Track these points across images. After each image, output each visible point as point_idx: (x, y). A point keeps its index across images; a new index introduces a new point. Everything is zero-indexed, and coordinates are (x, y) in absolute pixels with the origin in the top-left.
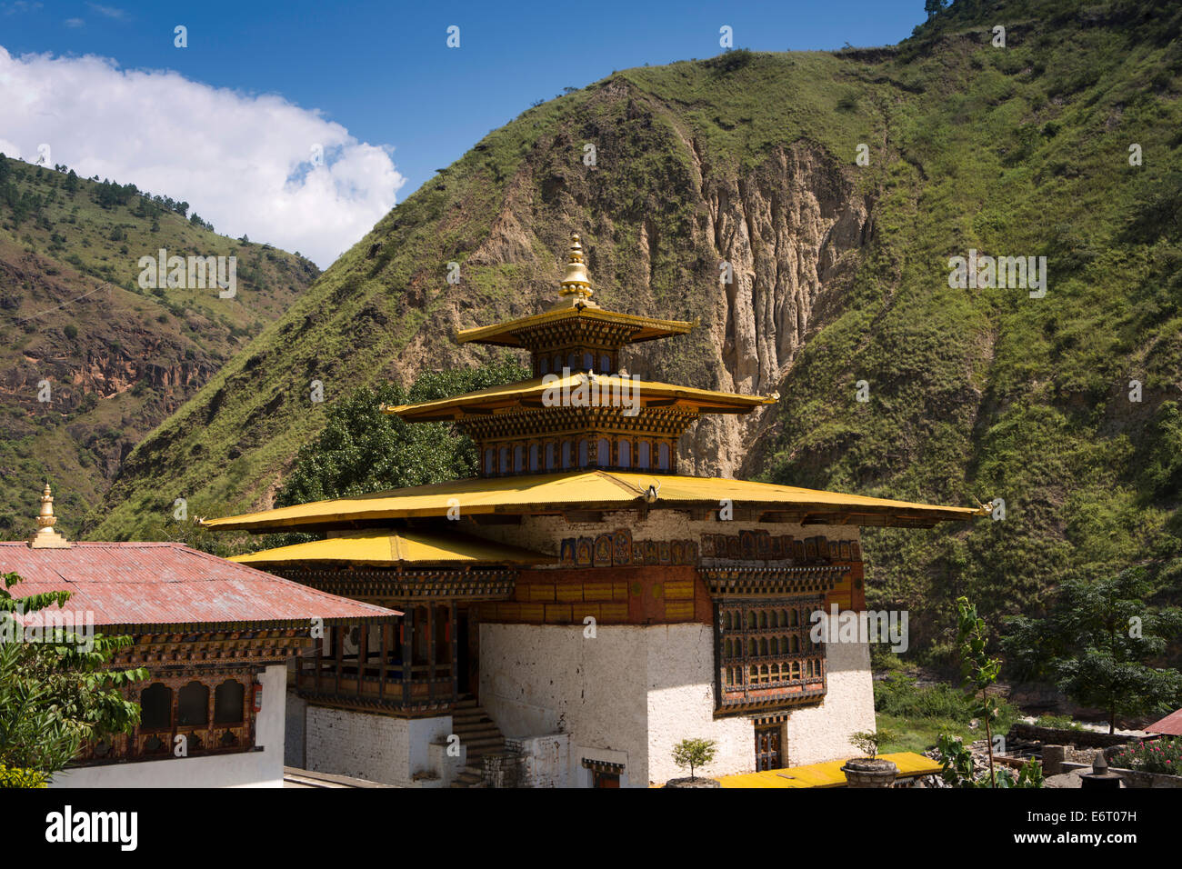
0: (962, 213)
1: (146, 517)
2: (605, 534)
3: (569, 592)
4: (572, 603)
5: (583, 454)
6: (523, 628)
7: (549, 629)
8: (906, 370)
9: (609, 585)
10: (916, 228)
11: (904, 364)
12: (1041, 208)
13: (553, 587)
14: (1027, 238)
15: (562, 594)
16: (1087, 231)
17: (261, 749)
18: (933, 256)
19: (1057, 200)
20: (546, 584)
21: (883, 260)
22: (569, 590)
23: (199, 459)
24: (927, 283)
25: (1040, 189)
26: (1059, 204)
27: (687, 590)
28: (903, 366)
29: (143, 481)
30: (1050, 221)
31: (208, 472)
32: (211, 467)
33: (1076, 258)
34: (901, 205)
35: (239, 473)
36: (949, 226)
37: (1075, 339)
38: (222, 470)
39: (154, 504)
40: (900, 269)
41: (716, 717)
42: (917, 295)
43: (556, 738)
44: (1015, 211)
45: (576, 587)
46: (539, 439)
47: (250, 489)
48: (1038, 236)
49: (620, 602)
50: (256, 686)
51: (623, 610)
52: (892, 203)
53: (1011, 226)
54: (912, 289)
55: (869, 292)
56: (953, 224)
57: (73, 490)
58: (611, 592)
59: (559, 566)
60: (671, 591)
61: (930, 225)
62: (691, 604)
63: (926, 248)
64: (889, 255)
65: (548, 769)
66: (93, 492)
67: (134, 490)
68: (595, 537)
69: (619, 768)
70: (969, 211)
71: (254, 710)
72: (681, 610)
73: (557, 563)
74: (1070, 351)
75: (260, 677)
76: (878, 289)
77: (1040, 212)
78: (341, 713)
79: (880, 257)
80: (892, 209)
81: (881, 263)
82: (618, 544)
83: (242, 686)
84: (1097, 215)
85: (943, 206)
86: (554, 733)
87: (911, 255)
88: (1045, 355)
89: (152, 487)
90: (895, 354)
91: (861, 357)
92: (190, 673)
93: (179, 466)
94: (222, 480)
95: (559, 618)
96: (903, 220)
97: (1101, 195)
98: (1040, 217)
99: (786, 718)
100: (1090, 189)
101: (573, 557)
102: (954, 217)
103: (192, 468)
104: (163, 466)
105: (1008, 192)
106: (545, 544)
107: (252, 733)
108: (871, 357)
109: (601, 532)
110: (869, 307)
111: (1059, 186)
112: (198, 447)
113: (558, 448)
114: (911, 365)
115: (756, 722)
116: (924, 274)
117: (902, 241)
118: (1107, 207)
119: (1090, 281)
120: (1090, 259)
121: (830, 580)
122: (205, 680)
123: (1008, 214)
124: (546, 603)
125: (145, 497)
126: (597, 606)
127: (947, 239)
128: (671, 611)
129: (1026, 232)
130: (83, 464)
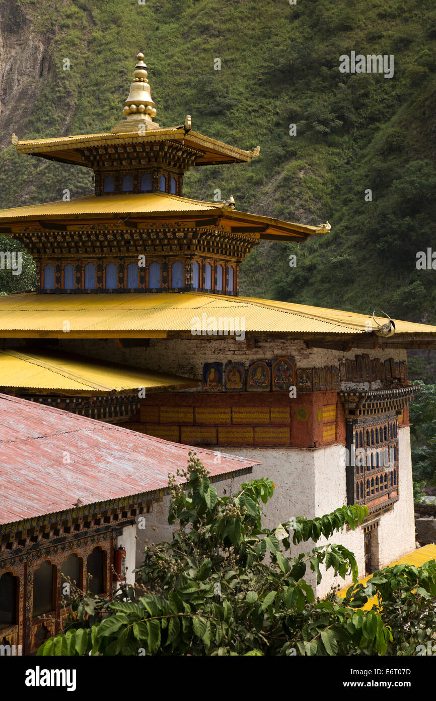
0: (126, 58)
2: (261, 360)
3: (213, 415)
4: (216, 426)
8: (81, 187)
9: (266, 410)
10: (87, 66)
11: (80, 182)
12: (190, 60)
13: (191, 410)
14: (179, 85)
15: (204, 416)
16: (226, 83)
18: (102, 92)
19: (203, 55)
20: (180, 406)
21: (59, 91)
22: (214, 413)
24: (98, 115)
25: (188, 45)
26: (204, 59)
27: (331, 413)
28: (79, 184)
30: (197, 73)
33: (219, 104)
34: (74, 45)
36: (115, 67)
37: (219, 172)
40: (73, 101)
42: (90, 125)
44: (169, 61)
45: (223, 410)
48: (188, 84)
49: (281, 425)
51: (285, 434)
52: (67, 42)
53: (166, 73)
54: (86, 119)
55: (47, 118)
56: (119, 66)
58: (267, 416)
59: (200, 389)
60: (326, 415)
61: (99, 65)
62: (334, 426)
63: (96, 85)
64: (65, 88)
68: (247, 363)
70: (132, 56)
72: (330, 432)
73: (197, 386)
74: (215, 180)
75: (120, 540)
76: (55, 116)
77: (189, 64)
79: (57, 89)
80: (66, 48)
81: (58, 94)
82: (279, 370)
83: (105, 553)
84: (234, 70)
85: (110, 50)
87: (84, 90)
88: (195, 182)
90: (72, 174)
91: (42, 173)
92: (71, 546)
95: (199, 440)
96: (76, 59)
97: (237, 55)
98: (189, 68)
100: (229, 49)
101: (219, 381)
102: (120, 60)
105: (162, 43)
106: (181, 366)
108: (51, 175)
109: (255, 357)
110: (48, 132)
111: (205, 43)
114: (86, 184)
116: (95, 107)
117: (75, 77)
118: (242, 65)
119: (231, 125)
120: (229, 107)
123: (163, 63)
124: (181, 425)
126: (250, 429)
127: (114, 79)
128: (325, 434)
129: (179, 80)
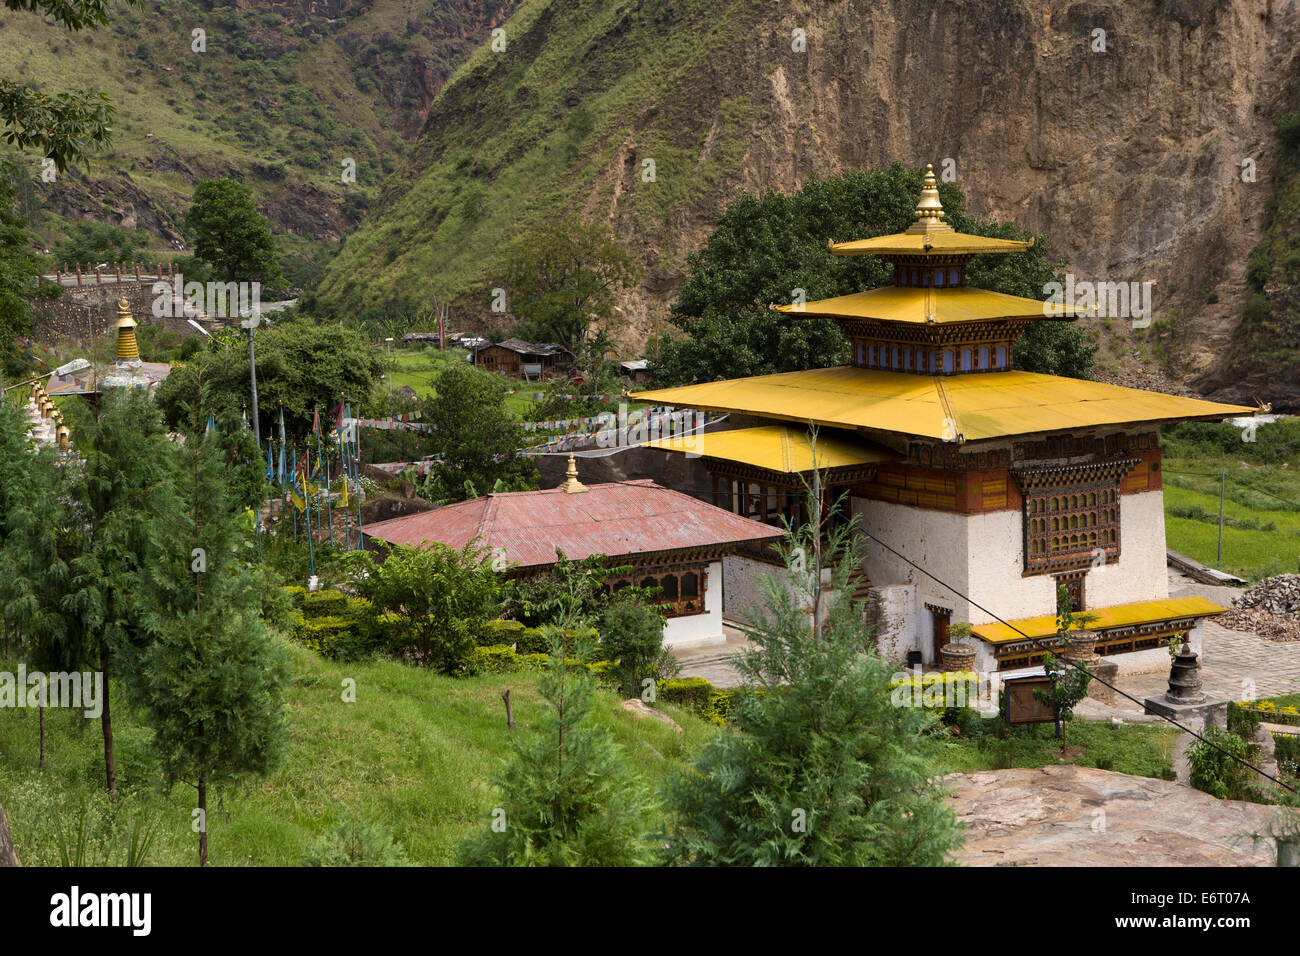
1: (466, 186)
2: (940, 445)
3: (916, 483)
4: (917, 491)
5: (932, 361)
6: (883, 504)
7: (901, 508)
9: (943, 482)
13: (904, 477)
15: (910, 483)
17: (709, 612)
20: (899, 474)
22: (915, 481)
23: (527, 107)
27: (1000, 486)
29: (455, 135)
31: (539, 125)
32: (543, 118)
35: (580, 128)
38: (556, 123)
39: (473, 168)
41: (1023, 576)
43: (906, 587)
45: (920, 480)
46: (899, 344)
47: (595, 150)
49: (951, 495)
50: (704, 576)
51: (952, 501)
57: (354, 126)
58: (943, 486)
59: (907, 462)
60: (988, 488)
62: (1005, 497)
65: (900, 610)
66: (378, 127)
67: (444, 147)
68: (933, 445)
69: (949, 612)
71: (703, 590)
72: (996, 501)
73: (906, 460)
75: (706, 570)
78: (749, 561)
82: (948, 454)
83: (696, 576)
86: (905, 583)
89: (468, 143)
92: (666, 570)
93: (501, 117)
94: (558, 138)
95: (908, 501)
99: (1084, 574)
101: (918, 458)
103: (519, 119)
104: (480, 115)
106: (898, 444)
107: (703, 603)
112: (525, 90)
113: (913, 354)
115: (1058, 578)
121: (1124, 470)
122: (675, 574)
124: (899, 488)
125: (462, 157)
126: (935, 495)
128: (987, 503)
130: (363, 88)
